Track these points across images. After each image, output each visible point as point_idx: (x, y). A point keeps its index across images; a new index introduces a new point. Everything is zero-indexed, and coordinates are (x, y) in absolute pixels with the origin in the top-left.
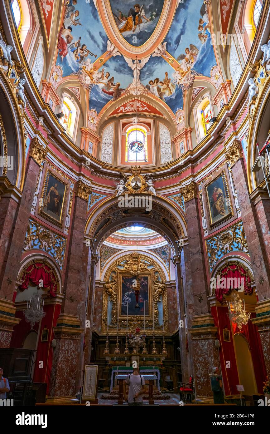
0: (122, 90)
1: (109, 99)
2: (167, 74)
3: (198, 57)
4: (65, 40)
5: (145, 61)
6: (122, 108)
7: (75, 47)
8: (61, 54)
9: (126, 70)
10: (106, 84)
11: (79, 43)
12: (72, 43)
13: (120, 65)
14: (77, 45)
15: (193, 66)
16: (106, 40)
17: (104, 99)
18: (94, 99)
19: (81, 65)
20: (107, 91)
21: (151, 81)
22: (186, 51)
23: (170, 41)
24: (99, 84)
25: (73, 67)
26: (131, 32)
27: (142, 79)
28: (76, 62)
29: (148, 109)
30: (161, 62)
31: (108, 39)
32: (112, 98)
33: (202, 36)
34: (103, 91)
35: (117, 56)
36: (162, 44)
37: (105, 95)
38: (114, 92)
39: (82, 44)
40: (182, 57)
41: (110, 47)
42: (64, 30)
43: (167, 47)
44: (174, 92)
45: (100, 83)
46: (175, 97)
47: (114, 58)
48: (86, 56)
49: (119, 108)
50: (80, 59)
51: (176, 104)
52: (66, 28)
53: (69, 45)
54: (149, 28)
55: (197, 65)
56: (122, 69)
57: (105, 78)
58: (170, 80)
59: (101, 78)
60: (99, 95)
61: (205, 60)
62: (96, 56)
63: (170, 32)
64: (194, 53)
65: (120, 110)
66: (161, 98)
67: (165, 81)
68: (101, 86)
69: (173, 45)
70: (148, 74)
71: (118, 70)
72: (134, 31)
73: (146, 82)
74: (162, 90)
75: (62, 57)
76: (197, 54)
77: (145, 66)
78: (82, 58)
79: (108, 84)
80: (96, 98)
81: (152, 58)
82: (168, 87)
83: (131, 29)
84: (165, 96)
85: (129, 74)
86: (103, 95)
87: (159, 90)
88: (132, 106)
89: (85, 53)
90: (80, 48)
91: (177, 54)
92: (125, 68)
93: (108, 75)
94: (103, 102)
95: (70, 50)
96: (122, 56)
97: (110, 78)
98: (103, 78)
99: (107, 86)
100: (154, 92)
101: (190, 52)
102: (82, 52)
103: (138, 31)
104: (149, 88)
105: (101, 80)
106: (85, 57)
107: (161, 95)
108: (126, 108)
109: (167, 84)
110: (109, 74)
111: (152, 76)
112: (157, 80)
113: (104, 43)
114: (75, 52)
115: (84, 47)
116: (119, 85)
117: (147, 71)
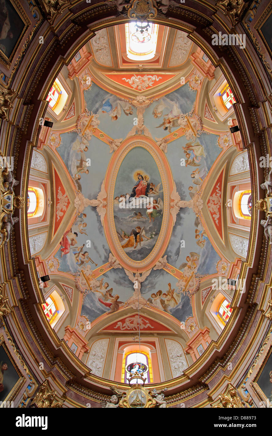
0: (121, 303)
1: (106, 310)
2: (170, 285)
3: (201, 261)
4: (70, 242)
5: (146, 273)
6: (120, 324)
7: (78, 252)
8: (62, 250)
9: (126, 283)
10: (104, 294)
11: (82, 249)
12: (75, 246)
13: (120, 278)
14: (80, 250)
15: (196, 270)
16: (108, 252)
17: (99, 309)
18: (88, 306)
19: (80, 268)
20: (104, 302)
21: (154, 294)
22: (187, 259)
23: (170, 254)
24: (96, 293)
25: (72, 267)
26: (133, 249)
27: (143, 292)
28: (75, 263)
29: (150, 326)
30: (163, 274)
31: (110, 252)
32: (109, 310)
33: (200, 243)
34: (99, 300)
35: (118, 269)
36: (163, 257)
37: (101, 305)
38: (111, 304)
39: (84, 250)
40: (184, 265)
41: (112, 258)
42: (70, 233)
43: (167, 259)
44: (180, 301)
45: (97, 291)
46: (183, 306)
47: (114, 270)
48: (87, 262)
49: (116, 323)
50: (80, 262)
51: (184, 313)
52: (73, 232)
53: (71, 247)
54: (149, 245)
55: (200, 268)
56: (122, 281)
57: (103, 287)
58: (174, 290)
59: (99, 287)
60: (94, 304)
61: (207, 261)
62: (96, 265)
63: (169, 247)
64: (195, 258)
65: (117, 326)
66: (165, 310)
67: (169, 292)
68: (98, 295)
69: (174, 257)
70: (149, 288)
71: (118, 282)
72: (135, 248)
73: (148, 295)
74: (166, 302)
75: (63, 253)
76: (198, 259)
77: (146, 279)
78: (82, 262)
79: (106, 294)
80: (90, 306)
81: (153, 271)
82: (173, 297)
83: (132, 245)
84: (169, 308)
85: (130, 287)
86: (98, 304)
87: (162, 302)
88: (132, 323)
89: (86, 259)
90: (83, 253)
91: (179, 263)
92: (125, 281)
93: (106, 285)
94: (98, 312)
95: (72, 251)
96: (123, 269)
97: (109, 289)
98: (101, 287)
99: (105, 296)
100: (157, 305)
101: (191, 259)
102: (83, 257)
103: (139, 247)
104: (151, 302)
105: (98, 289)
106: (85, 262)
107: (165, 307)
108: (124, 325)
109: (171, 295)
110: (108, 285)
111: (154, 288)
112: (160, 292)
113: (106, 255)
114: (77, 255)
115: (86, 254)
116: (118, 297)
117: (148, 284)
